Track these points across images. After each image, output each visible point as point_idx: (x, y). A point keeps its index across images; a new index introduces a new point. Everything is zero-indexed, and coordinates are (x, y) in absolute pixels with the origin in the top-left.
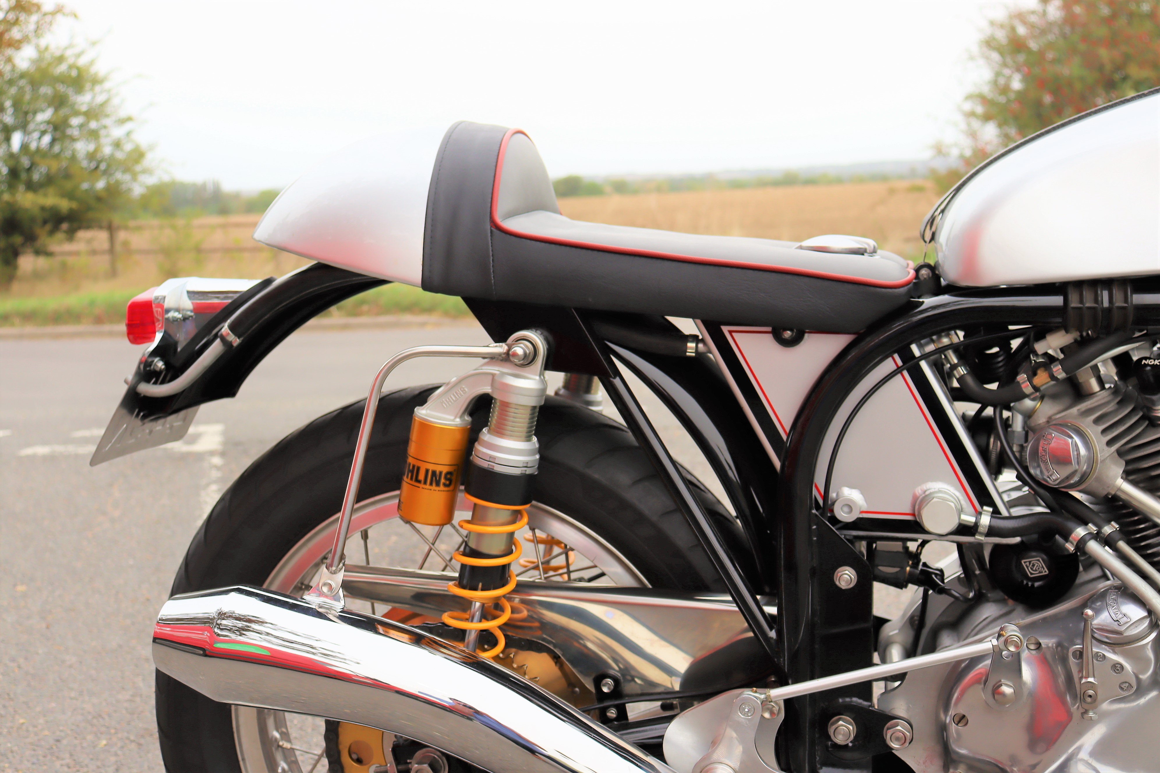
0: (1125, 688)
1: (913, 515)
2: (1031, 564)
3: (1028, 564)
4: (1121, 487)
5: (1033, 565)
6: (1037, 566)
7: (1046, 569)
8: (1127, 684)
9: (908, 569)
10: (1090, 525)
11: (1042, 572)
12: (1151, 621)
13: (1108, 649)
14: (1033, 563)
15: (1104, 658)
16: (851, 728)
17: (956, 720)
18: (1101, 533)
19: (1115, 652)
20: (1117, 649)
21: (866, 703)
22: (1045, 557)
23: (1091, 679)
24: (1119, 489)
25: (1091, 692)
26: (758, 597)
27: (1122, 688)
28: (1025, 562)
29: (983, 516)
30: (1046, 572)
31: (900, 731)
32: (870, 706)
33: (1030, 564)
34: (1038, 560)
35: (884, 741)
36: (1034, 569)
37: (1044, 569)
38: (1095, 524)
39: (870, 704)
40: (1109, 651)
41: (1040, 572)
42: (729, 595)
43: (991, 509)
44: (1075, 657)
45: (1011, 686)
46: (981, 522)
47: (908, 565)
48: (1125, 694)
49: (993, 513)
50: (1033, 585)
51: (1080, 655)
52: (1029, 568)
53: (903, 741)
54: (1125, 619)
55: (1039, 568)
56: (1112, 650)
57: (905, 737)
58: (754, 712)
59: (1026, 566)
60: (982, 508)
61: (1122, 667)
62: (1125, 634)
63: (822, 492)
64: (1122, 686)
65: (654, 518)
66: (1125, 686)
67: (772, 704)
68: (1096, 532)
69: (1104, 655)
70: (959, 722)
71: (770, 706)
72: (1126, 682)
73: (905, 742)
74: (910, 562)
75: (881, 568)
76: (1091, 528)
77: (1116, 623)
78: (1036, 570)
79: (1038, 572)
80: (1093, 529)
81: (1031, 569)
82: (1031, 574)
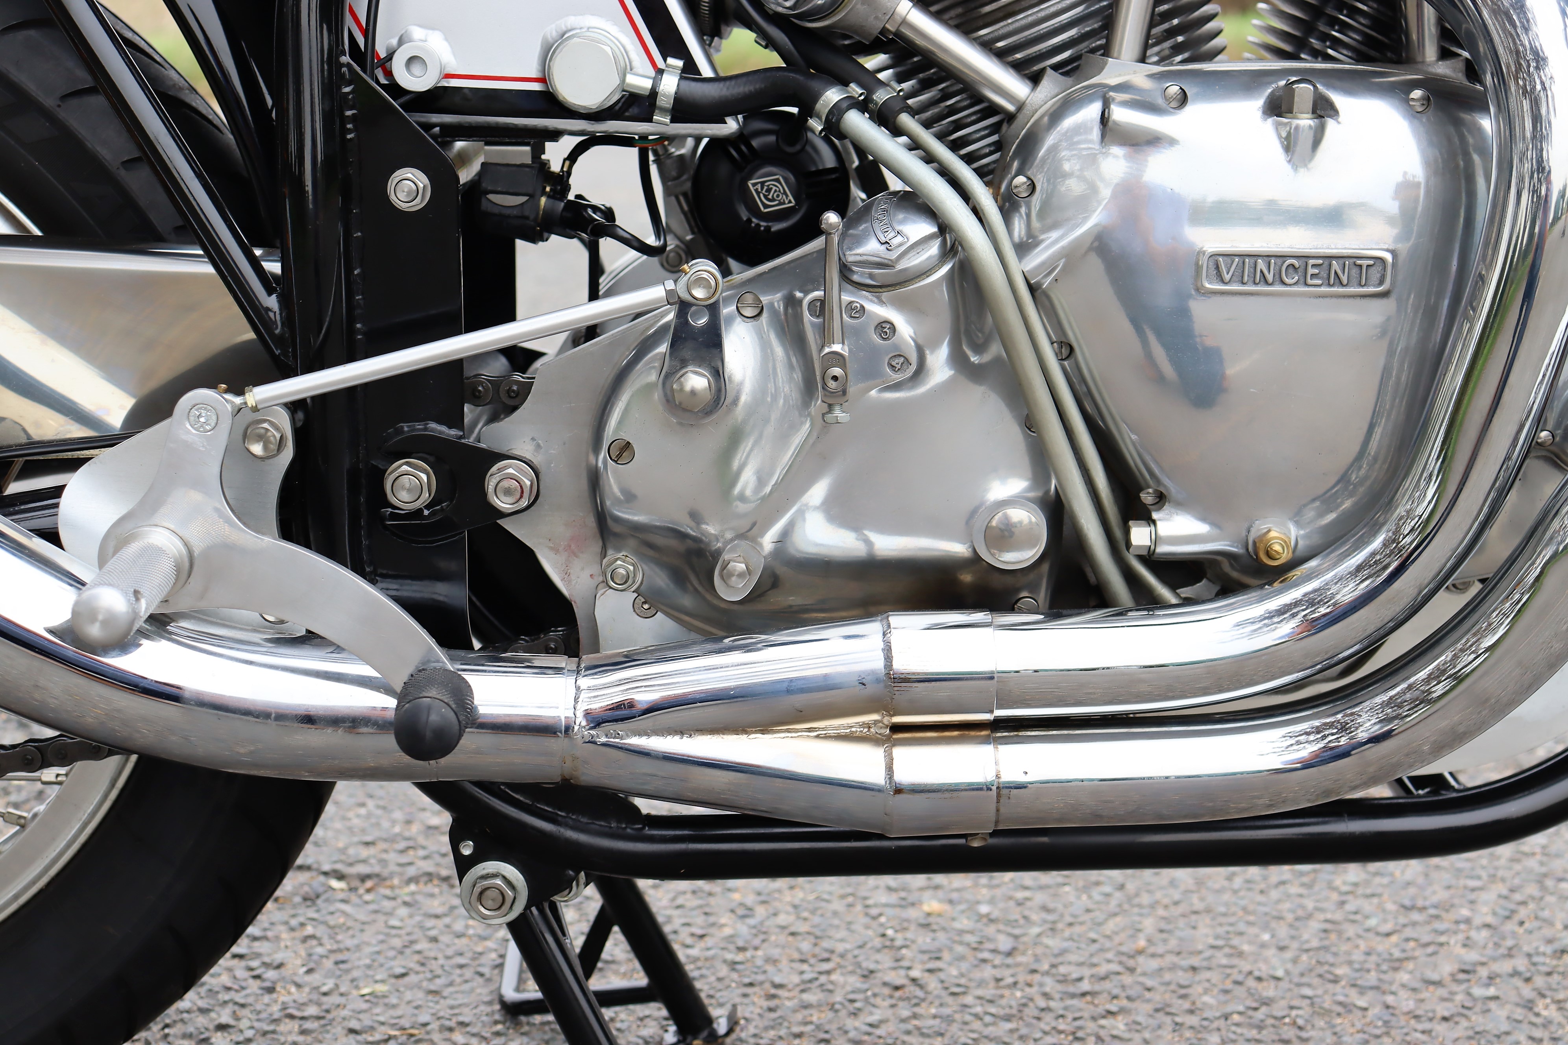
0: (898, 366)
1: (542, 80)
2: (765, 188)
3: (759, 187)
4: (908, 17)
5: (769, 190)
6: (775, 191)
7: (791, 198)
8: (902, 360)
9: (543, 200)
10: (852, 85)
11: (784, 203)
12: (944, 242)
13: (870, 297)
14: (768, 186)
15: (862, 312)
16: (424, 477)
17: (614, 453)
18: (872, 100)
19: (881, 302)
20: (885, 296)
21: (453, 432)
22: (791, 177)
23: (837, 348)
24: (904, 22)
25: (837, 371)
26: (258, 252)
27: (892, 367)
28: (754, 185)
29: (665, 76)
30: (790, 201)
31: (512, 477)
32: (461, 437)
33: (762, 188)
34: (777, 180)
35: (484, 494)
36: (770, 197)
37: (787, 196)
38: (861, 85)
39: (461, 433)
40: (871, 301)
41: (780, 204)
42: (199, 247)
43: (680, 63)
44: (812, 313)
45: (705, 376)
46: (661, 87)
47: (544, 193)
48: (898, 377)
49: (684, 70)
50: (768, 229)
51: (821, 308)
52: (762, 195)
53: (518, 496)
54: (899, 239)
55: (778, 196)
56: (878, 298)
57: (521, 487)
58: (217, 424)
59: (756, 190)
60: (665, 60)
61: (893, 328)
62: (900, 266)
63: (364, 24)
64: (894, 363)
65: (49, 102)
66: (896, 362)
67: (265, 425)
68: (862, 98)
69: (862, 307)
70: (619, 456)
71: (263, 431)
72: (900, 356)
73: (521, 497)
74: (548, 189)
75: (491, 197)
76: (854, 90)
77: (883, 247)
78: (773, 200)
79: (777, 202)
80: (857, 93)
81: (766, 197)
82: (766, 207)
